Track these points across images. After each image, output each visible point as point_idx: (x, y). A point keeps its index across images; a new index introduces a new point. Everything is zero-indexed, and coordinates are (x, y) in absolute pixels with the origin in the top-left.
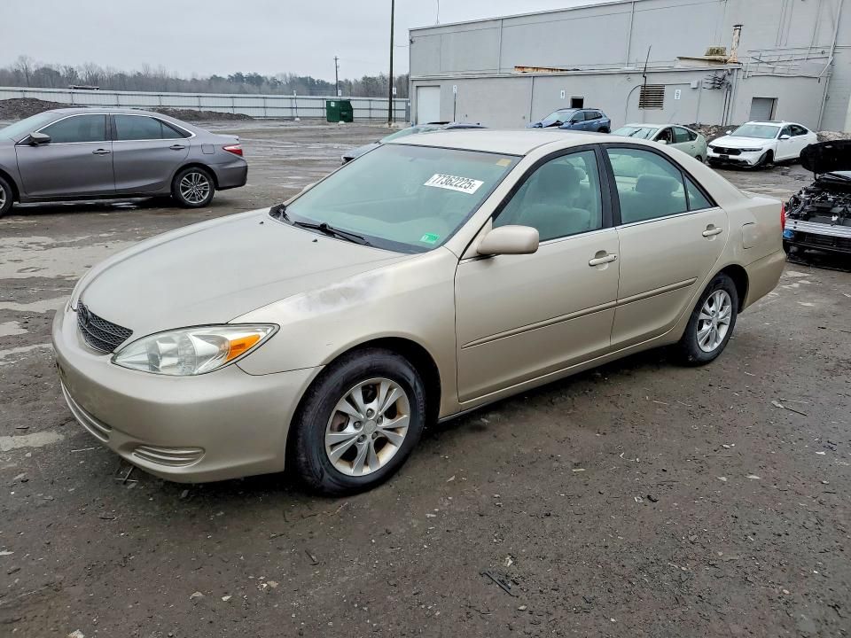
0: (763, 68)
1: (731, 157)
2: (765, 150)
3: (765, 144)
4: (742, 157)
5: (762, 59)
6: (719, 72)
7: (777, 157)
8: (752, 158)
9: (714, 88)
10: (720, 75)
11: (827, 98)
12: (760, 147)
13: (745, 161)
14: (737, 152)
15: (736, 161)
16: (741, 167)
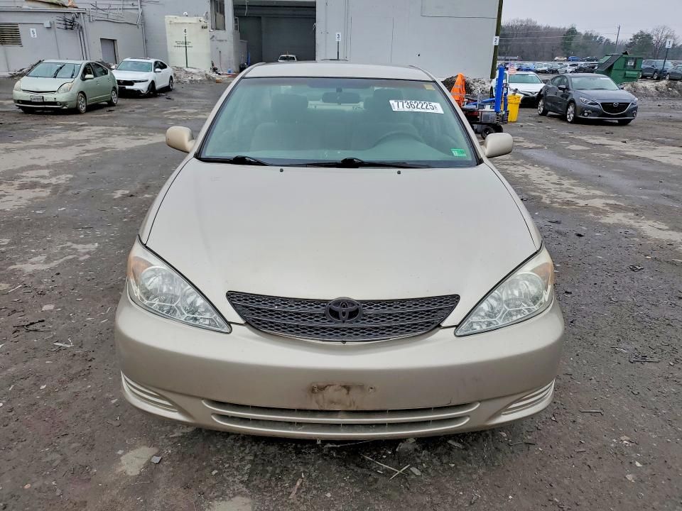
0: (100, 14)
1: (127, 87)
2: (150, 81)
3: (149, 76)
4: (136, 87)
5: (98, 6)
6: (67, 15)
7: (158, 86)
8: (142, 87)
9: (66, 29)
10: (69, 17)
11: (146, 41)
12: (145, 79)
13: (139, 91)
14: (131, 83)
15: (132, 91)
16: (136, 95)
